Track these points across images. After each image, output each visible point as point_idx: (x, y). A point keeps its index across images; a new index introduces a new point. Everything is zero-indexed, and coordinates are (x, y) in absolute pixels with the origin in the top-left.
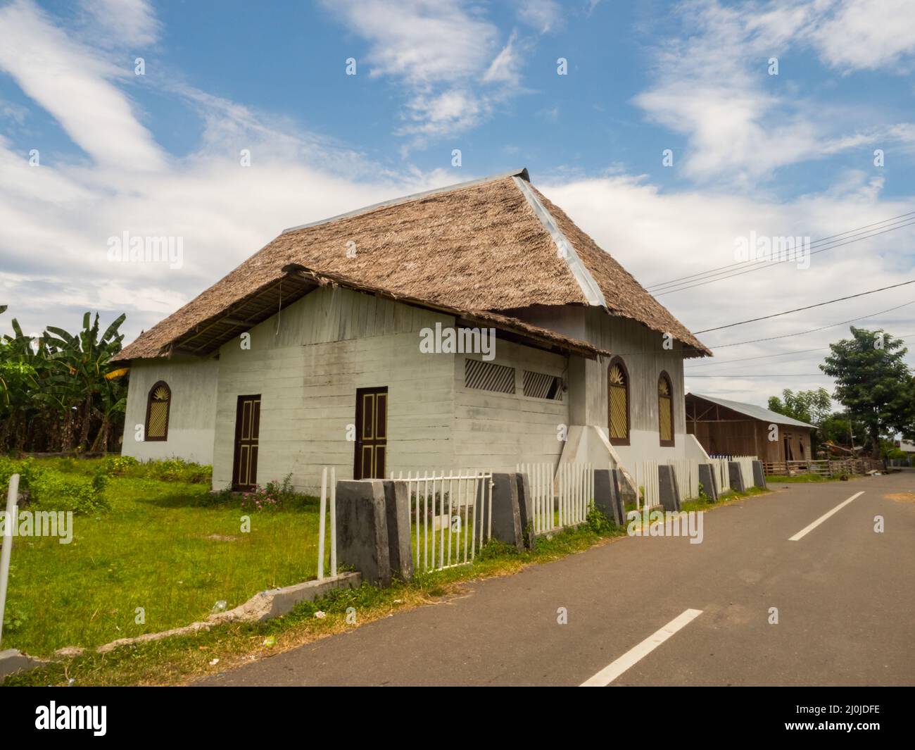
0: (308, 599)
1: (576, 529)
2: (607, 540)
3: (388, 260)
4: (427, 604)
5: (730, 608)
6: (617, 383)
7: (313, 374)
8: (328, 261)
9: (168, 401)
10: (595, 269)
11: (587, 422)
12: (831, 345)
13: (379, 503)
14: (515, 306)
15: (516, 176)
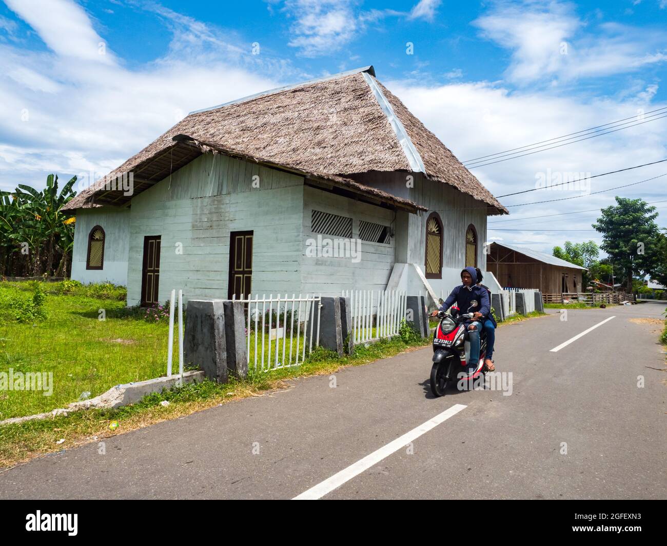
0: (156, 392)
1: (390, 340)
2: (413, 348)
3: (265, 136)
4: (254, 396)
5: (489, 404)
6: (434, 232)
7: (198, 220)
8: (221, 136)
9: (103, 240)
10: (420, 145)
11: (408, 261)
12: (602, 210)
13: (218, 318)
14: (357, 172)
15: (364, 72)
